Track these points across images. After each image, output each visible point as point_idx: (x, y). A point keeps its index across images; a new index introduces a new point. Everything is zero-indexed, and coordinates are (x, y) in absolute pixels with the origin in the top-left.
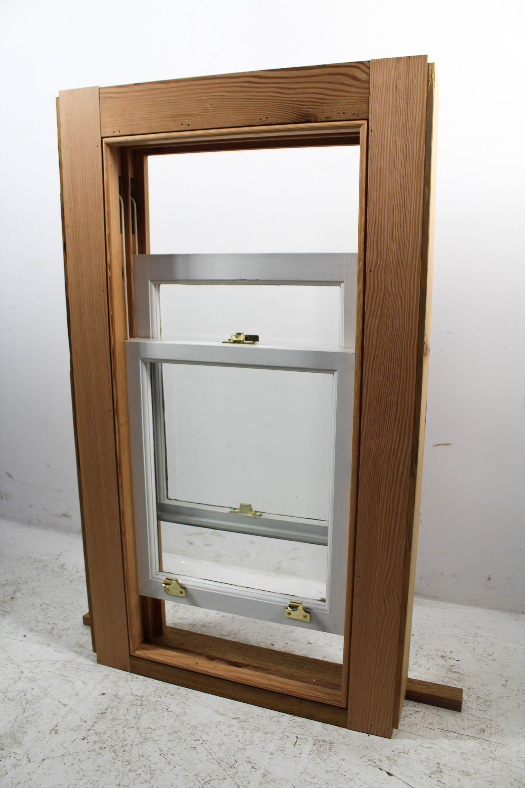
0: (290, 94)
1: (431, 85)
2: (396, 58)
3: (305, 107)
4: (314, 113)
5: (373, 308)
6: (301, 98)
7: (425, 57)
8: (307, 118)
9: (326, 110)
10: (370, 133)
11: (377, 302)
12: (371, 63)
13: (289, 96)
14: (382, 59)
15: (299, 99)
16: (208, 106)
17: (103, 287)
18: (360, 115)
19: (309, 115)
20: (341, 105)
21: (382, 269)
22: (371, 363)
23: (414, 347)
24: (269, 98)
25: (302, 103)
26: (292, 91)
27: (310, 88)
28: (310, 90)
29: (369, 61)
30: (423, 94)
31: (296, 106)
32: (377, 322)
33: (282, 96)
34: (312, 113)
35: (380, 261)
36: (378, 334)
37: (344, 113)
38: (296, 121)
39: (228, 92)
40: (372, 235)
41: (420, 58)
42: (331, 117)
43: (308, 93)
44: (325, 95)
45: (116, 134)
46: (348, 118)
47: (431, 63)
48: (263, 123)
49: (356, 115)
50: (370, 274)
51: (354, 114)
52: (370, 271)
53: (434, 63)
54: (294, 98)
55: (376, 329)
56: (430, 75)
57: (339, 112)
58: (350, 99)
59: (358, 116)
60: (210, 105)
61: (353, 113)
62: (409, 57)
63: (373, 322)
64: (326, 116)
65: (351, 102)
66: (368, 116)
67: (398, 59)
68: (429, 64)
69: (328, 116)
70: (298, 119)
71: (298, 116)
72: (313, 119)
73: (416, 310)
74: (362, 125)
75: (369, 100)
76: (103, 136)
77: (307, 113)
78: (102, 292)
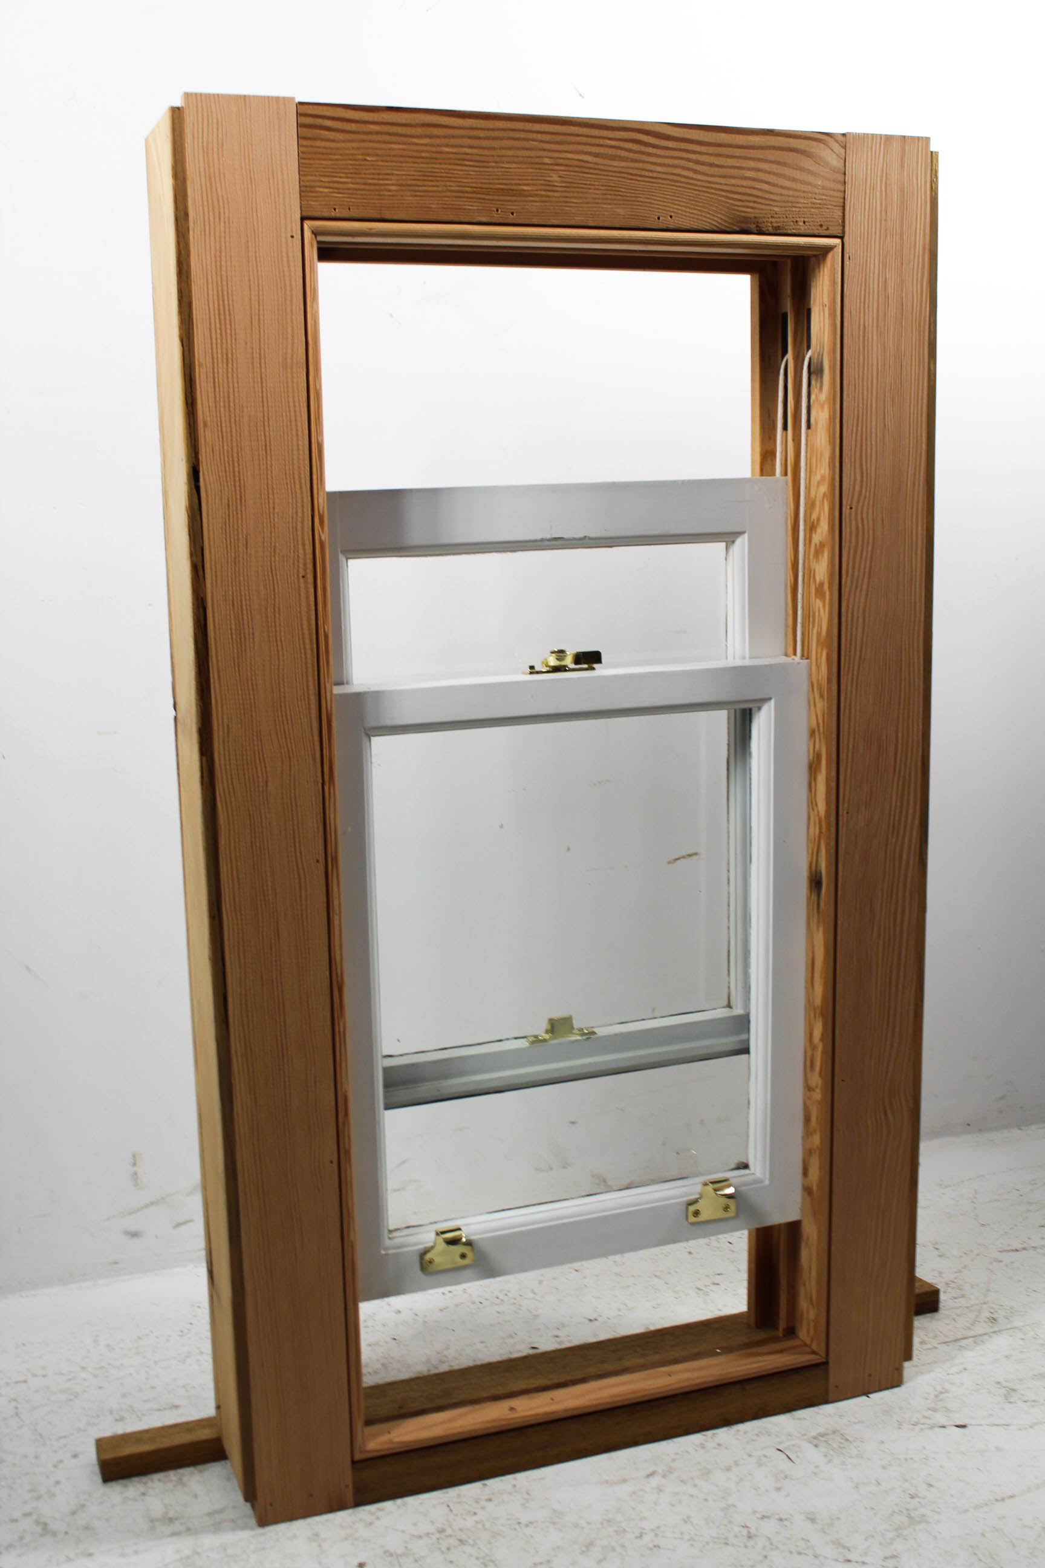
0: (712, 176)
1: (935, 188)
2: (886, 135)
3: (739, 203)
4: (755, 217)
5: (856, 574)
6: (734, 185)
7: (927, 140)
8: (744, 226)
9: (776, 214)
10: (847, 262)
11: (863, 562)
12: (848, 136)
13: (710, 179)
14: (864, 134)
15: (729, 188)
16: (555, 178)
17: (305, 570)
18: (830, 228)
19: (746, 220)
20: (800, 208)
21: (868, 504)
22: (855, 673)
23: (918, 636)
24: (675, 178)
25: (736, 196)
26: (716, 171)
27: (749, 169)
28: (749, 174)
29: (844, 135)
30: (926, 203)
31: (723, 199)
32: (863, 599)
33: (699, 177)
34: (753, 215)
35: (866, 491)
36: (864, 621)
37: (804, 222)
38: (723, 228)
39: (596, 155)
40: (853, 443)
41: (920, 141)
42: (783, 228)
43: (746, 178)
44: (774, 185)
45: (337, 213)
46: (811, 232)
47: (935, 152)
48: (664, 226)
49: (825, 228)
50: (850, 514)
51: (821, 226)
52: (851, 508)
53: (938, 152)
54: (721, 184)
55: (861, 611)
56: (934, 172)
57: (798, 219)
58: (815, 199)
59: (828, 229)
60: (560, 177)
61: (819, 223)
62: (904, 137)
63: (857, 600)
64: (775, 225)
65: (817, 204)
66: (844, 232)
67: (889, 139)
68: (932, 152)
69: (779, 224)
70: (726, 224)
71: (727, 219)
72: (753, 227)
73: (921, 572)
74: (835, 246)
75: (844, 203)
76: (305, 214)
77: (743, 214)
78: (302, 580)
